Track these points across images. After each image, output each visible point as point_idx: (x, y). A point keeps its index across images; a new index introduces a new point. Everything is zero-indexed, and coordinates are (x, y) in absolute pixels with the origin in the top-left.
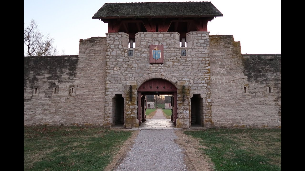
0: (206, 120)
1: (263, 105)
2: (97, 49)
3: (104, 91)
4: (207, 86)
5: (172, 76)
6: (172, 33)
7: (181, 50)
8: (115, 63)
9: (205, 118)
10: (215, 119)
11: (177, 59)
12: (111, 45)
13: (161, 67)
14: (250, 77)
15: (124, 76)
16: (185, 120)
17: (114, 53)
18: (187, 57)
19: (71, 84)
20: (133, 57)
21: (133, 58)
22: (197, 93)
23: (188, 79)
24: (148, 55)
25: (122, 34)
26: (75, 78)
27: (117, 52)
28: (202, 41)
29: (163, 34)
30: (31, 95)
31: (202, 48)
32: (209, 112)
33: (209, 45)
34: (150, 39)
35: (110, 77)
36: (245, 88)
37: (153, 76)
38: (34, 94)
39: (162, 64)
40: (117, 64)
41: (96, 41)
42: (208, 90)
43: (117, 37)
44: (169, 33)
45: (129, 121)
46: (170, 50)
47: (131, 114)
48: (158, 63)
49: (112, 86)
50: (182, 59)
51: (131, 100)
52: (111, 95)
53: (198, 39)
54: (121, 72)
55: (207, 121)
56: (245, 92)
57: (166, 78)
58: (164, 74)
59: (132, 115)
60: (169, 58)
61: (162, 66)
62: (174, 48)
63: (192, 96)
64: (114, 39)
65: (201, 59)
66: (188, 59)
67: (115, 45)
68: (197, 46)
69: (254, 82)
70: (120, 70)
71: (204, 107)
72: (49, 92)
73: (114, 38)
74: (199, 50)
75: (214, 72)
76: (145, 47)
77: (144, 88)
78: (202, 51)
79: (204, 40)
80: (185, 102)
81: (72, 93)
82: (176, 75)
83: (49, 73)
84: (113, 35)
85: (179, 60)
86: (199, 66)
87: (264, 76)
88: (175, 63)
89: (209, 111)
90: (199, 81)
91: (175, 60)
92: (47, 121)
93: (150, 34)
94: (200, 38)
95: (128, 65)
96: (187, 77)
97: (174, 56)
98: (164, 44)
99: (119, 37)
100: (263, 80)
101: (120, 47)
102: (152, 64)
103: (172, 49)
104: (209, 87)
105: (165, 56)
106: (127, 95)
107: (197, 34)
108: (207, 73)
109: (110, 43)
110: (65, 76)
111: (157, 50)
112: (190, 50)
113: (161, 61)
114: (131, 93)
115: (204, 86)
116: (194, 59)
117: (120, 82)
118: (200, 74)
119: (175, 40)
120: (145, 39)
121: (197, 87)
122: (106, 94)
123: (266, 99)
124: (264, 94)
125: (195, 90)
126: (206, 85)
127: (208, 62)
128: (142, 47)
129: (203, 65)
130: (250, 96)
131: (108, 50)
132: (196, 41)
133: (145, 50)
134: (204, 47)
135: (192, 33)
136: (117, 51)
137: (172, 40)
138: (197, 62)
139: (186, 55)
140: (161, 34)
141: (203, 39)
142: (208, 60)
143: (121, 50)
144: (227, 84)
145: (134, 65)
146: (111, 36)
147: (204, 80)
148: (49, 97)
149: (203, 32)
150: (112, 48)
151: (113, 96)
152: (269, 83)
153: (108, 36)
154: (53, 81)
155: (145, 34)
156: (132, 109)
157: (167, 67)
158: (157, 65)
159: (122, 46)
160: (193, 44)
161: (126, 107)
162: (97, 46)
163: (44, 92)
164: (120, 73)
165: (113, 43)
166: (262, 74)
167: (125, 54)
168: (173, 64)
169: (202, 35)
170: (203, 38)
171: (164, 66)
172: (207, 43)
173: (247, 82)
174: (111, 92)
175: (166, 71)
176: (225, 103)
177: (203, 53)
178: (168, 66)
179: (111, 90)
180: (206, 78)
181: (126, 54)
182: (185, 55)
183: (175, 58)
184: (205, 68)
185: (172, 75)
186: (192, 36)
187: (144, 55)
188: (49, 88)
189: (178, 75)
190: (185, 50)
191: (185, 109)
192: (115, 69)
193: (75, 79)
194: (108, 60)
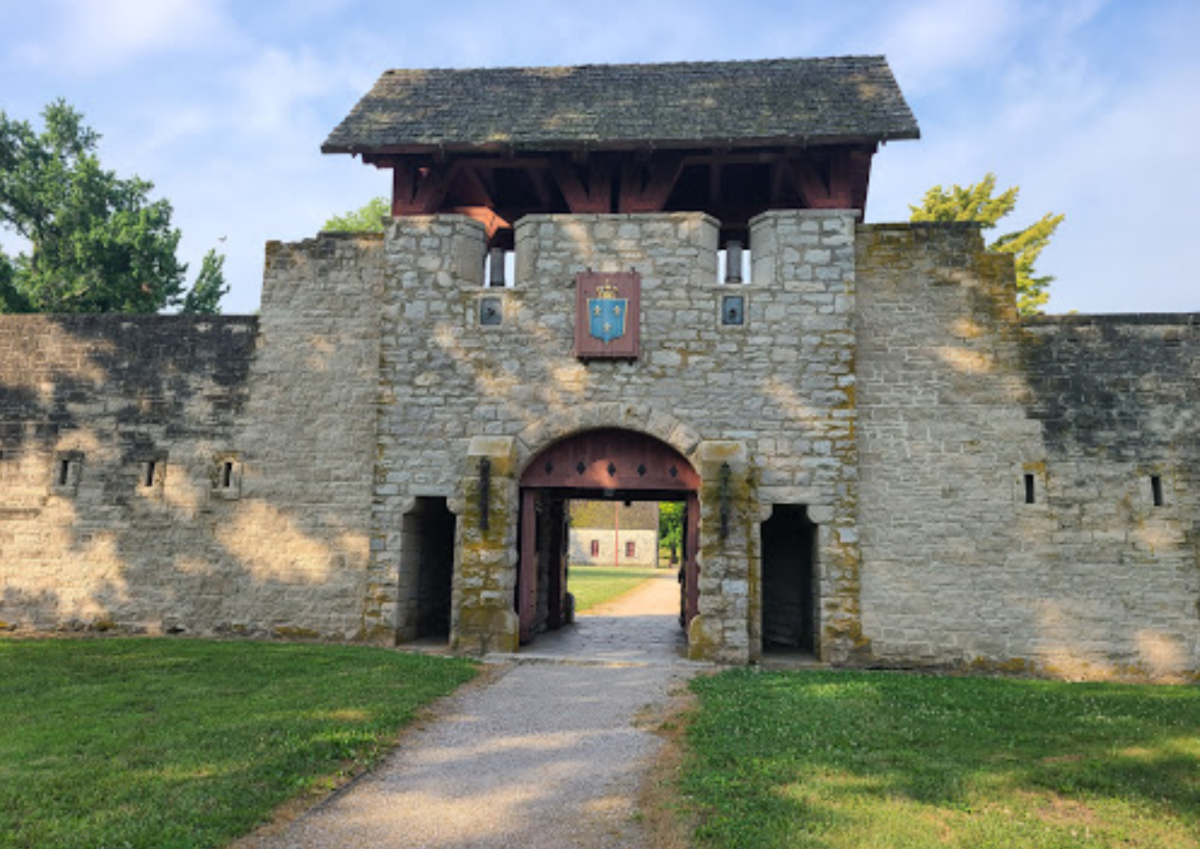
0: (829, 629)
1: (1121, 562)
2: (341, 287)
3: (367, 480)
4: (839, 470)
5: (677, 417)
6: (683, 220)
7: (720, 298)
8: (420, 355)
9: (828, 619)
10: (873, 625)
11: (700, 339)
12: (404, 271)
13: (628, 375)
14: (1054, 428)
15: (459, 414)
16: (730, 623)
17: (417, 309)
18: (747, 332)
19: (220, 444)
20: (499, 327)
21: (501, 334)
22: (791, 500)
23: (751, 434)
24: (567, 320)
25: (453, 224)
26: (243, 417)
27: (428, 306)
28: (823, 256)
29: (641, 222)
30: (44, 493)
31: (820, 286)
32: (846, 590)
33: (852, 276)
34: (581, 246)
35: (394, 418)
36: (1029, 479)
37: (589, 415)
38: (58, 488)
39: (631, 360)
40: (430, 359)
41: (338, 253)
42: (842, 486)
43: (432, 235)
44: (665, 220)
45: (472, 621)
46: (669, 298)
47: (485, 587)
48: (614, 360)
49: (406, 459)
50: (723, 341)
51: (484, 526)
52: (396, 500)
53: (802, 248)
54: (446, 397)
55: (837, 634)
56: (1030, 499)
57: (650, 428)
58: (641, 409)
59: (485, 594)
60: (664, 337)
61: (632, 370)
62: (689, 288)
63: (766, 512)
64: (418, 244)
65: (815, 340)
66: (751, 340)
67: (422, 275)
68: (796, 278)
69: (1074, 449)
70: (440, 385)
71: (823, 567)
72: (124, 477)
73: (418, 238)
74: (807, 298)
75: (878, 401)
76: (557, 285)
77: (549, 469)
78: (818, 305)
79: (833, 248)
80: (733, 540)
81: (227, 484)
82: (695, 413)
83: (126, 393)
84: (413, 225)
85: (711, 344)
86: (803, 370)
87: (1129, 420)
88: (693, 359)
89: (846, 584)
90: (804, 445)
91: (693, 345)
92: (109, 609)
93: (581, 222)
94: (815, 239)
95: (479, 364)
96: (743, 422)
97: (686, 327)
98: (645, 268)
99: (440, 238)
100: (1123, 444)
101: (444, 279)
102: (585, 360)
103: (680, 293)
104: (850, 471)
105: (648, 325)
106: (470, 499)
107: (800, 220)
108: (843, 404)
109: (400, 263)
110: (198, 409)
111: (608, 296)
112: (765, 297)
113: (626, 348)
114: (484, 494)
115: (826, 467)
116: (781, 339)
117: (440, 441)
118: (807, 411)
119: (693, 251)
120: (559, 245)
121: (793, 470)
122: (375, 494)
123: (1137, 534)
124: (1124, 513)
125: (782, 483)
126: (834, 462)
127: (846, 355)
128: (545, 281)
129: (821, 367)
130: (1051, 517)
131: (394, 293)
132: (791, 256)
133: (555, 295)
134: (828, 283)
135: (776, 219)
136: (428, 300)
137: (680, 251)
138: (795, 353)
139: (741, 322)
140: (629, 220)
141: (823, 247)
142: (848, 346)
143: (450, 295)
144: (938, 460)
145: (505, 365)
146: (405, 229)
147: (824, 438)
148: (121, 501)
149: (827, 212)
150: (406, 284)
151: (408, 503)
152: (1155, 457)
153: (392, 229)
154: (143, 429)
155: (557, 224)
156: (489, 567)
157: (652, 374)
158: (608, 367)
159: (454, 276)
160: (779, 271)
161: (462, 554)
162: (344, 274)
163: (102, 477)
164: (440, 400)
165: (416, 261)
166: (1121, 414)
167: (464, 315)
168: (685, 364)
169: (821, 226)
170: (827, 241)
171: (639, 374)
172: (846, 265)
173: (1039, 450)
174: (399, 485)
175: (648, 394)
176: (926, 549)
177: (825, 310)
178: (658, 371)
179: (401, 476)
180: (835, 428)
181: (470, 313)
182: (738, 319)
183: (693, 334)
184: (831, 384)
185: (677, 411)
186: (775, 228)
187: (552, 319)
188: (126, 460)
189: (704, 412)
190: (742, 299)
191: (729, 574)
192: (419, 380)
193: (241, 421)
194: (390, 339)
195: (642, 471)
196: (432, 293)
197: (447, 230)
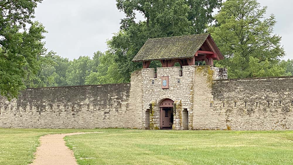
9: (189, 124)
10: (194, 125)
13: (168, 91)
14: (214, 96)
15: (151, 97)
17: (145, 82)
19: (127, 102)
22: (185, 108)
28: (188, 73)
29: (169, 68)
30: (109, 110)
32: (191, 120)
34: (163, 72)
36: (211, 103)
37: (164, 97)
38: (111, 109)
40: (147, 89)
42: (191, 106)
43: (147, 71)
44: (171, 68)
45: (151, 126)
48: (167, 89)
49: (145, 104)
52: (145, 110)
54: (149, 95)
55: (190, 126)
56: (211, 107)
58: (169, 96)
59: (152, 122)
60: (172, 85)
63: (183, 110)
65: (187, 85)
66: (181, 85)
67: (146, 77)
69: (216, 99)
70: (148, 93)
73: (145, 72)
74: (186, 79)
77: (162, 104)
79: (189, 71)
80: (176, 114)
81: (128, 108)
83: (117, 95)
84: (145, 70)
85: (177, 86)
86: (186, 90)
87: (222, 95)
88: (175, 88)
90: (186, 100)
92: (117, 125)
93: (162, 69)
94: (187, 70)
95: (152, 90)
98: (169, 75)
100: (221, 98)
101: (148, 78)
102: (163, 89)
103: (173, 79)
105: (170, 84)
107: (186, 67)
108: (191, 94)
109: (143, 75)
110: (125, 97)
112: (182, 79)
113: (167, 87)
115: (189, 103)
116: (184, 85)
118: (187, 95)
120: (160, 72)
121: (186, 104)
122: (142, 109)
123: (221, 111)
124: (220, 108)
125: (184, 106)
128: (159, 77)
129: (188, 89)
130: (213, 109)
131: (143, 80)
132: (185, 73)
133: (160, 80)
134: (189, 76)
135: (183, 67)
136: (146, 81)
137: (173, 73)
138: (185, 87)
141: (188, 71)
142: (191, 86)
143: (149, 80)
145: (155, 90)
146: (144, 71)
147: (189, 99)
148: (117, 111)
149: (189, 66)
152: (224, 100)
155: (160, 69)
156: (152, 118)
157: (171, 91)
161: (150, 117)
163: (115, 107)
165: (145, 75)
168: (174, 89)
169: (188, 68)
170: (189, 70)
173: (212, 100)
174: (145, 108)
175: (170, 93)
176: (200, 114)
177: (188, 81)
179: (145, 106)
181: (151, 83)
182: (179, 82)
183: (175, 85)
184: (189, 91)
185: (174, 96)
186: (183, 69)
187: (160, 83)
188: (117, 105)
189: (176, 96)
192: (146, 93)
194: (143, 87)
195: (169, 104)
196: (147, 80)
197: (148, 70)
